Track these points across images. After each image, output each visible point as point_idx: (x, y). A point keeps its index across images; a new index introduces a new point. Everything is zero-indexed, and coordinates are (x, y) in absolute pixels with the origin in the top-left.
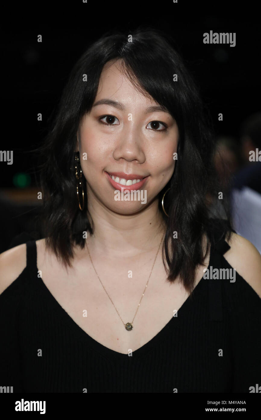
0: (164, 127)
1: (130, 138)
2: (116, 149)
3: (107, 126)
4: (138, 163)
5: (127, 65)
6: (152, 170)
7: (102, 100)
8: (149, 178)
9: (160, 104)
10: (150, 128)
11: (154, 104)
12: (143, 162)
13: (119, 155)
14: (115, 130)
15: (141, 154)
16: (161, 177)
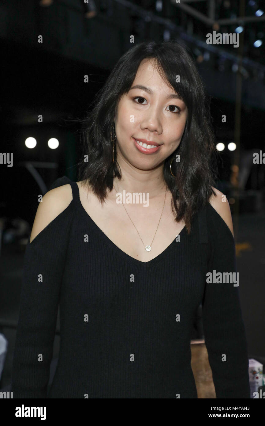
0: (178, 111)
2: (143, 122)
3: (138, 104)
4: (157, 134)
6: (165, 141)
7: (137, 85)
8: (163, 146)
10: (169, 110)
11: (174, 93)
12: (160, 133)
13: (144, 125)
14: (144, 108)
15: (160, 127)
16: (171, 146)
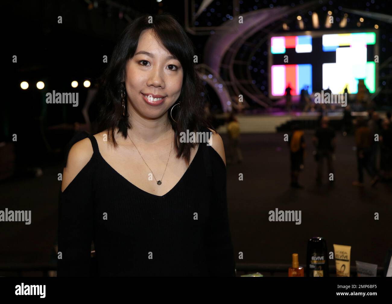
0: (176, 69)
1: (157, 73)
2: (148, 80)
3: (143, 66)
4: (161, 89)
5: (155, 31)
6: (169, 93)
7: (141, 51)
8: (167, 97)
9: (173, 55)
10: (168, 68)
11: (170, 55)
12: (163, 88)
13: (150, 83)
14: (148, 69)
15: (163, 83)
16: (174, 97)
